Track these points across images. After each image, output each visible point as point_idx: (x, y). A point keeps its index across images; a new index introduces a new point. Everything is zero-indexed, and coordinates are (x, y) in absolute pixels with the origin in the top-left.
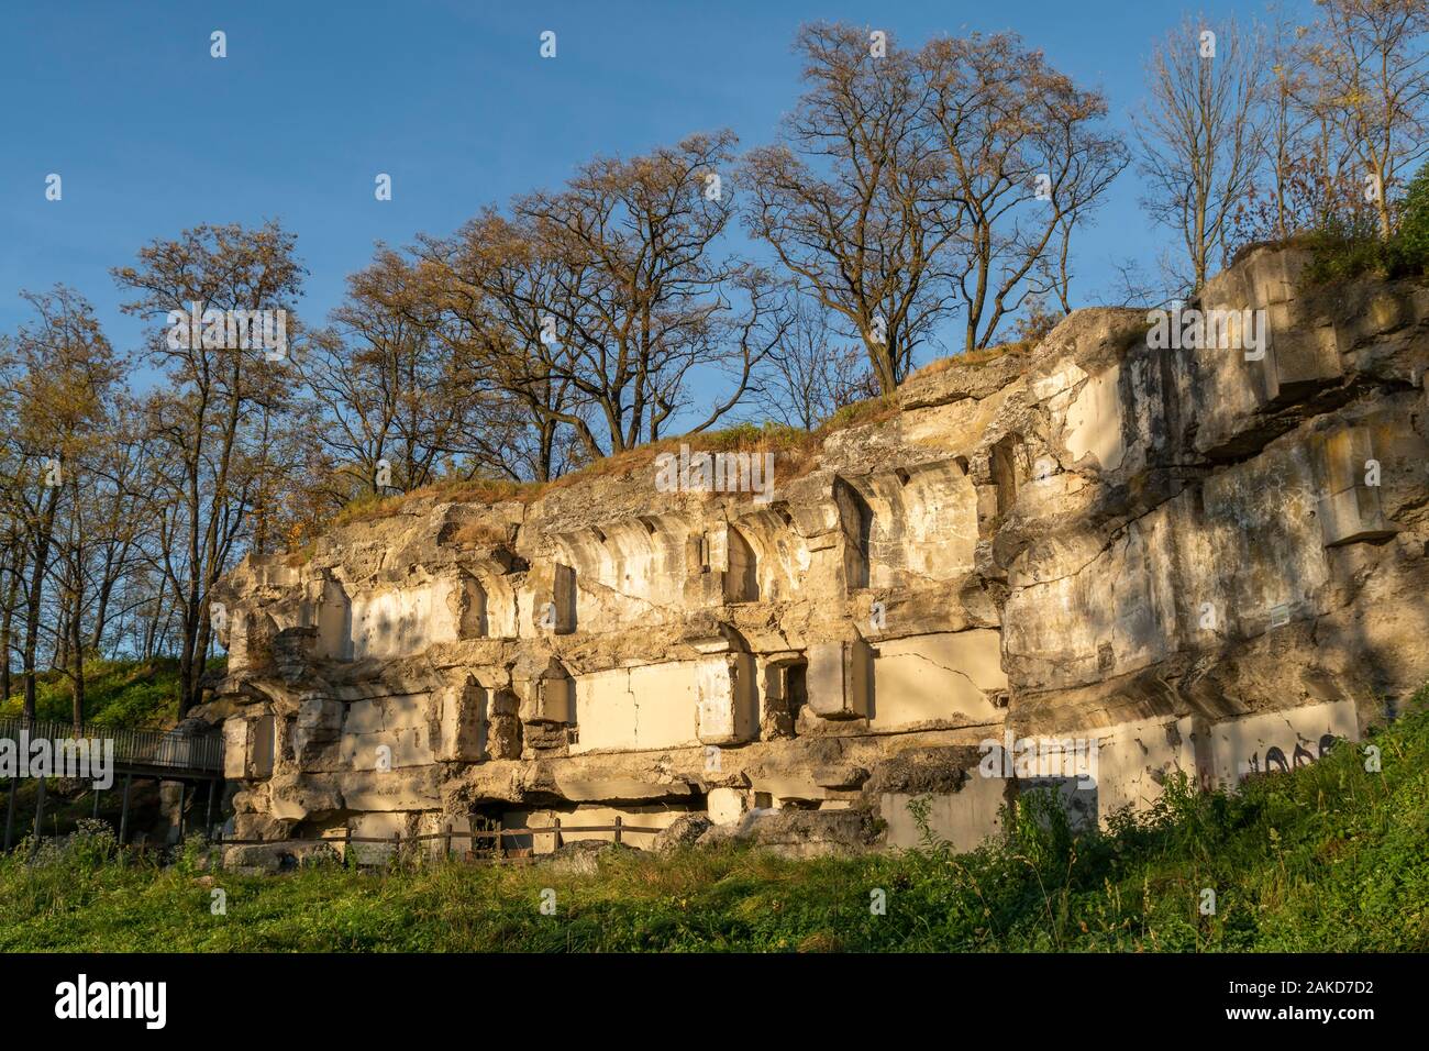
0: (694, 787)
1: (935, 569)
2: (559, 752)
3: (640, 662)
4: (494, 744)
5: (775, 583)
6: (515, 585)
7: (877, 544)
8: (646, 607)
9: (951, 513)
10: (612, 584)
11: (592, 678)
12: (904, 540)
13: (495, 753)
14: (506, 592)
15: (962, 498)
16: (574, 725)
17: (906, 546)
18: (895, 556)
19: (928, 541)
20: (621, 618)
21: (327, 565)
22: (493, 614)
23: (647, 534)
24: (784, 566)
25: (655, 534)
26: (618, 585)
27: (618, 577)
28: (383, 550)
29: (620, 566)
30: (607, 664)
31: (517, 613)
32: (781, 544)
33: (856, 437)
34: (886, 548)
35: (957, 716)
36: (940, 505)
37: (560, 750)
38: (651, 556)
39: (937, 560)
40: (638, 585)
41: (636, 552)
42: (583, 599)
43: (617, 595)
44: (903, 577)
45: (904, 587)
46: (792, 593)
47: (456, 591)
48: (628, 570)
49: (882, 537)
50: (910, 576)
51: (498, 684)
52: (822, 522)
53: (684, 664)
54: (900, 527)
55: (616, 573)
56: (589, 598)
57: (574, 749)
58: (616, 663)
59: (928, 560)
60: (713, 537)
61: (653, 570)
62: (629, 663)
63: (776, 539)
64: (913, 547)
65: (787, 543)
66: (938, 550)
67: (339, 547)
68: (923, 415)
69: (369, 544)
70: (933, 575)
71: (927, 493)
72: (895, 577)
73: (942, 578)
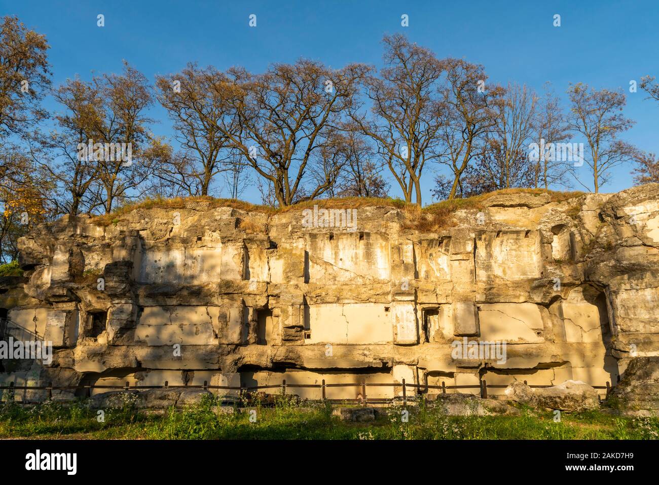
0: (385, 364)
1: (507, 275)
2: (299, 343)
3: (353, 301)
4: (252, 337)
5: (427, 272)
6: (269, 255)
7: (479, 261)
8: (353, 275)
9: (514, 253)
10: (332, 262)
11: (320, 307)
12: (492, 261)
13: (252, 341)
14: (263, 258)
15: (518, 248)
16: (309, 329)
17: (493, 264)
18: (488, 268)
19: (503, 263)
20: (337, 279)
21: (138, 229)
22: (252, 268)
23: (358, 240)
24: (431, 265)
25: (362, 241)
26: (335, 262)
27: (335, 259)
28: (172, 226)
29: (336, 254)
30: (332, 301)
31: (269, 269)
32: (431, 255)
33: (472, 214)
34: (483, 263)
35: (520, 339)
36: (508, 249)
37: (299, 342)
38: (355, 251)
39: (508, 272)
40: (348, 264)
41: (347, 248)
42: (313, 267)
43: (334, 267)
44: (493, 277)
45: (493, 281)
46: (437, 277)
47: (239, 254)
48: (341, 255)
49: (481, 259)
50: (496, 277)
51: (257, 305)
52: (465, 248)
53: (377, 304)
54: (490, 255)
55: (334, 256)
56: (317, 267)
57: (307, 341)
58: (338, 300)
59: (504, 271)
60: (405, 247)
61: (357, 258)
62: (346, 301)
63: (430, 252)
64: (497, 265)
65: (434, 255)
66: (509, 267)
67: (146, 220)
68: (499, 210)
69: (165, 221)
70: (507, 278)
71: (505, 243)
72: (489, 277)
73: (511, 280)
